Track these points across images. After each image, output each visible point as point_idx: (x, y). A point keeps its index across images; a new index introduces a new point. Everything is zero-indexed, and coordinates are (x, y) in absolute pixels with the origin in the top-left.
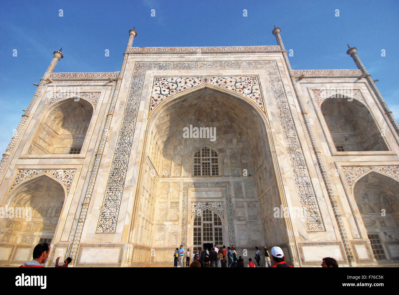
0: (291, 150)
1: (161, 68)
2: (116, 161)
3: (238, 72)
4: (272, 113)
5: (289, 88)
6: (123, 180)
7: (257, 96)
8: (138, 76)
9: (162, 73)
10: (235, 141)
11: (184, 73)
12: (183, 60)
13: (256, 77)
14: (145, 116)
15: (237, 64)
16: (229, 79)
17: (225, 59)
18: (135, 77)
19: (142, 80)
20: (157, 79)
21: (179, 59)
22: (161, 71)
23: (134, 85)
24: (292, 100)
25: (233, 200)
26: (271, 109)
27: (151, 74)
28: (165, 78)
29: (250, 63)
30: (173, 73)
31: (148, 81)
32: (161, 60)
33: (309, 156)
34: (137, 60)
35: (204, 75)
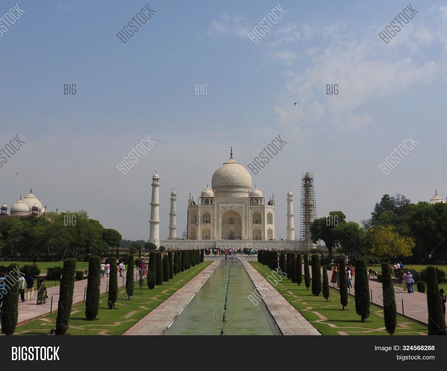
0: (245, 224)
2: (217, 225)
3: (238, 205)
4: (243, 217)
5: (248, 210)
6: (219, 228)
7: (241, 212)
9: (223, 205)
11: (227, 205)
13: (242, 207)
14: (221, 216)
15: (238, 203)
16: (236, 207)
17: (236, 201)
18: (217, 206)
21: (226, 201)
24: (247, 213)
25: (237, 229)
26: (244, 215)
27: (221, 205)
28: (223, 207)
29: (241, 202)
30: (225, 205)
31: (220, 208)
32: (222, 201)
33: (247, 225)
34: (217, 201)
35: (231, 206)
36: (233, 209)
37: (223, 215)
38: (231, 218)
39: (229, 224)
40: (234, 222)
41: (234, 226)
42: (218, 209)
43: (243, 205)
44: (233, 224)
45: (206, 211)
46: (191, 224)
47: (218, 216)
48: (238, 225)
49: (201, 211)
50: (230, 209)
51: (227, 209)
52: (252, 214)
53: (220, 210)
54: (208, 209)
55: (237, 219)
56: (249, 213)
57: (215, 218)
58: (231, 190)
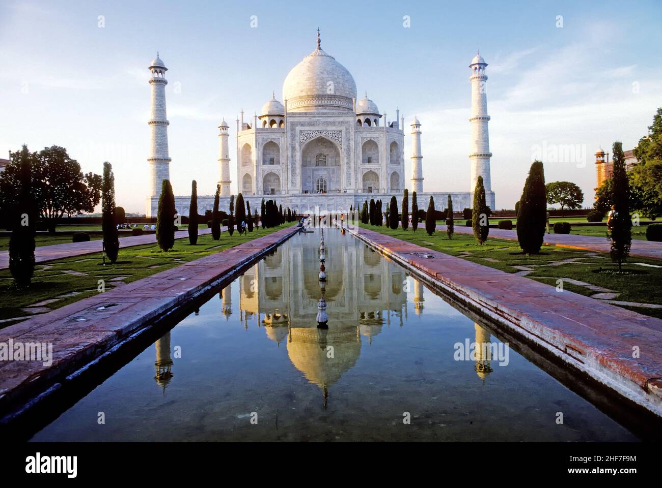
0: (347, 163)
1: (302, 125)
2: (292, 167)
3: (334, 128)
4: (344, 149)
5: (352, 137)
6: (296, 173)
7: (340, 140)
8: (293, 130)
9: (303, 128)
10: (333, 151)
11: (312, 128)
12: (311, 120)
13: (340, 131)
14: (299, 150)
15: (333, 123)
16: (330, 132)
17: (329, 120)
18: (292, 131)
19: (295, 132)
20: (301, 131)
21: (309, 120)
22: (302, 127)
23: (292, 134)
24: (352, 143)
25: (331, 175)
26: (344, 147)
27: (298, 128)
28: (304, 131)
29: (339, 123)
30: (307, 128)
31: (298, 132)
32: (301, 120)
33: (352, 165)
34: (292, 120)
35: (320, 130)
36: (323, 135)
37: (303, 146)
38: (321, 154)
39: (317, 165)
40: (325, 162)
41: (325, 169)
42: (293, 137)
43: (343, 128)
44: (325, 165)
45: (270, 140)
46: (243, 166)
47: (293, 149)
48: (333, 167)
49: (260, 141)
50: (318, 135)
51: (311, 134)
52: (361, 146)
53: (297, 138)
54: (273, 137)
55: (330, 155)
56: (355, 142)
57: (289, 154)
58: (320, 103)
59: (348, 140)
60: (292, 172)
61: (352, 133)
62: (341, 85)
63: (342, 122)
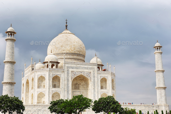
0: (94, 89)
1: (72, 68)
2: (67, 90)
3: (87, 71)
4: (92, 82)
5: (96, 76)
7: (90, 77)
8: (68, 71)
9: (73, 70)
11: (77, 70)
12: (77, 66)
14: (70, 81)
15: (87, 68)
16: (86, 73)
18: (67, 71)
20: (72, 71)
21: (76, 66)
22: (72, 69)
23: (67, 73)
24: (96, 79)
26: (92, 80)
27: (71, 70)
30: (75, 70)
31: (70, 72)
32: (72, 66)
33: (96, 90)
34: (67, 65)
35: (81, 71)
36: (82, 74)
37: (73, 79)
38: (77, 84)
39: (75, 89)
40: (79, 88)
41: (79, 91)
43: (92, 71)
45: (56, 75)
46: (38, 88)
47: (68, 80)
49: (51, 75)
50: (80, 74)
51: (77, 73)
52: (100, 80)
53: (70, 75)
54: (58, 73)
55: (82, 84)
56: (98, 78)
57: (66, 83)
58: (73, 57)
59: (94, 77)
60: (67, 92)
61: (96, 74)
62: (82, 49)
63: (91, 68)
